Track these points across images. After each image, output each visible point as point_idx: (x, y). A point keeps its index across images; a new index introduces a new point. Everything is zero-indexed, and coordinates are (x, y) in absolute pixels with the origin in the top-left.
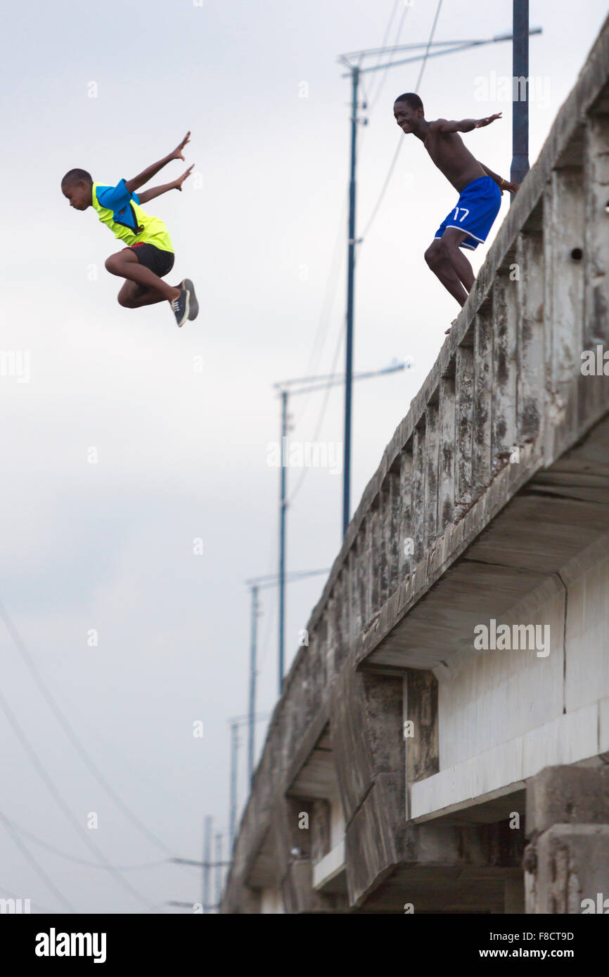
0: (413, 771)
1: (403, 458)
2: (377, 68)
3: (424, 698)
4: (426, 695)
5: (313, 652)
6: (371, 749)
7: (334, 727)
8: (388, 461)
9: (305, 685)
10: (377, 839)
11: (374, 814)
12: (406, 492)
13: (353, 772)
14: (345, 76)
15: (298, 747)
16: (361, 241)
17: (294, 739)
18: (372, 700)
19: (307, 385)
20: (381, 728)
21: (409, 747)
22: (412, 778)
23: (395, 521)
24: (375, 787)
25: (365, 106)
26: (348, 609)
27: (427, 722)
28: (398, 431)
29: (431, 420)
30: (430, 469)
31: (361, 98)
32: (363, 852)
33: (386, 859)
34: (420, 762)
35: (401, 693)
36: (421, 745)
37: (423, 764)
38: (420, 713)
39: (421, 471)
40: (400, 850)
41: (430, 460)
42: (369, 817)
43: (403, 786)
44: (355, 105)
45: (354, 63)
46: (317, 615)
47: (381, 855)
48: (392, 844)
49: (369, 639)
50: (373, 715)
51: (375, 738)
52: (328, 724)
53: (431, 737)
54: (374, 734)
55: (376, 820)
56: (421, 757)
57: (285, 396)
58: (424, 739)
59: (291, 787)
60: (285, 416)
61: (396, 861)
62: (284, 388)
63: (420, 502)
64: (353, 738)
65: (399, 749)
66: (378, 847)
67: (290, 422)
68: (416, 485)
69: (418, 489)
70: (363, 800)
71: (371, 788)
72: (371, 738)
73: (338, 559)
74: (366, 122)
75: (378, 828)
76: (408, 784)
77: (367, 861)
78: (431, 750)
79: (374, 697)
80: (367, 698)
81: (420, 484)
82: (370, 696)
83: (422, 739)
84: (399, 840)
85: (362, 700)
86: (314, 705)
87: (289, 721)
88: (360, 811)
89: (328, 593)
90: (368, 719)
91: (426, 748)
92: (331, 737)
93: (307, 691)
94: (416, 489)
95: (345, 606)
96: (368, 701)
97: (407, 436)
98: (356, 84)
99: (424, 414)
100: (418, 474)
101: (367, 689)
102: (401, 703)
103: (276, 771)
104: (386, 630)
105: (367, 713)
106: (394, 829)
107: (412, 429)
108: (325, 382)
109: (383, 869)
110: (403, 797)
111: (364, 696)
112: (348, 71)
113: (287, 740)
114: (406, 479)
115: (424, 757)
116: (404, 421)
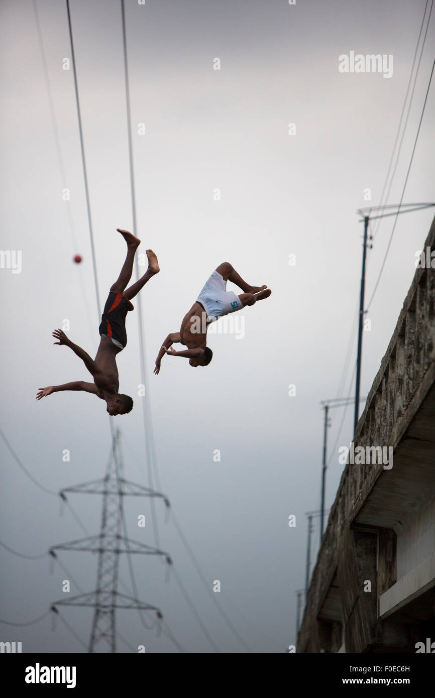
0: (381, 589)
1: (377, 397)
2: (376, 218)
3: (388, 546)
4: (390, 544)
5: (331, 532)
6: (358, 576)
7: (339, 568)
8: (369, 401)
9: (327, 552)
10: (361, 630)
11: (359, 615)
12: (378, 417)
13: (349, 592)
14: (360, 221)
15: (323, 588)
16: (366, 312)
17: (322, 585)
18: (359, 547)
19: (337, 403)
20: (364, 564)
21: (379, 574)
22: (381, 593)
23: (372, 436)
24: (359, 599)
25: (371, 238)
26: (348, 499)
27: (390, 559)
28: (375, 381)
29: (392, 366)
30: (391, 395)
31: (369, 234)
32: (353, 639)
33: (365, 642)
34: (385, 583)
35: (376, 543)
36: (386, 574)
37: (387, 585)
38: (386, 554)
39: (387, 401)
40: (373, 636)
41: (391, 390)
42: (356, 617)
43: (376, 598)
44: (365, 237)
45: (366, 214)
46: (333, 510)
47: (363, 640)
48: (369, 632)
49: (356, 507)
50: (359, 556)
51: (360, 570)
52: (337, 569)
53: (392, 568)
54: (360, 567)
55: (360, 618)
56: (386, 580)
57: (327, 409)
58: (388, 570)
59: (320, 613)
60: (326, 419)
61: (371, 643)
62: (326, 404)
63: (385, 418)
64: (348, 571)
65: (374, 576)
66: (361, 634)
67: (329, 423)
68: (383, 408)
69: (385, 411)
70: (353, 608)
71: (357, 599)
72: (358, 569)
73: (344, 472)
74: (371, 247)
75: (361, 623)
76: (378, 596)
77: (356, 645)
78: (392, 577)
79: (360, 545)
80: (356, 545)
81: (386, 408)
82: (358, 544)
83: (386, 570)
84: (373, 630)
85: (353, 547)
86: (331, 560)
87: (320, 576)
88: (352, 615)
89: (339, 495)
90: (356, 558)
91: (389, 575)
92: (338, 575)
93: (328, 554)
94: (383, 411)
95: (346, 497)
96: (357, 547)
97: (379, 380)
98: (366, 225)
99: (388, 363)
100: (385, 402)
101: (356, 541)
102: (376, 549)
103: (313, 606)
104: (365, 497)
105: (356, 555)
106: (370, 623)
107: (382, 376)
108: (345, 402)
109: (364, 648)
110: (375, 604)
111: (354, 544)
112: (362, 218)
113: (318, 587)
114: (379, 409)
115: (388, 580)
116: (378, 373)
